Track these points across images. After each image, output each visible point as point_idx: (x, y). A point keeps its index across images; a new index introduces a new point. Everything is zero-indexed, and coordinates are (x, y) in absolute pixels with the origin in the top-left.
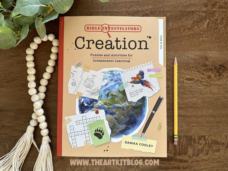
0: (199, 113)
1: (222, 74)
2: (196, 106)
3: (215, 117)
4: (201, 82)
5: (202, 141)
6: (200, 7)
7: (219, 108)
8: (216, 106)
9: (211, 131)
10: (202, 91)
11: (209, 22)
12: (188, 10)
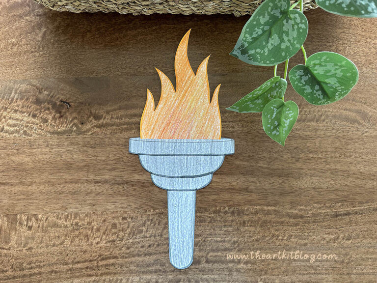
0: (28, 178)
1: (65, 116)
2: (24, 167)
3: (53, 185)
4: (32, 128)
5: (33, 223)
6: (32, 7)
7: (59, 169)
8: (55, 167)
9: (46, 207)
10: (33, 144)
11: (45, 32)
12: (12, 14)
